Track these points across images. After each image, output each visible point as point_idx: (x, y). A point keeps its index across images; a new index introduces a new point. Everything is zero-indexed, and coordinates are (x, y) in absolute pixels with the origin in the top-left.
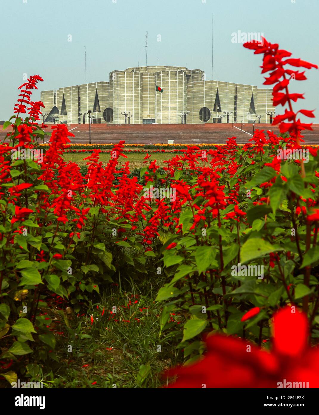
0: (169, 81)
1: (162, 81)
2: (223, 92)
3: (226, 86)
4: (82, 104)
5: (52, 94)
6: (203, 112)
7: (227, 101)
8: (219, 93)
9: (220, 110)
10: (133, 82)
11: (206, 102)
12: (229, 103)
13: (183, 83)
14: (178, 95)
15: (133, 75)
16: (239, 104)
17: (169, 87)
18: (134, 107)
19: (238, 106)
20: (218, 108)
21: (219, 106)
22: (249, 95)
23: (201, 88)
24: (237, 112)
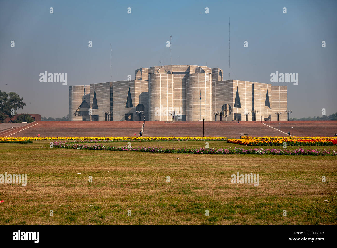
0: (199, 82)
1: (192, 82)
2: (242, 90)
3: (245, 85)
4: (114, 100)
5: (82, 89)
6: (224, 108)
7: (246, 97)
8: (239, 91)
9: (239, 106)
10: (167, 82)
11: (227, 99)
12: (247, 100)
13: (210, 84)
14: (206, 94)
15: (167, 77)
16: (256, 100)
17: (199, 87)
18: (168, 104)
19: (255, 102)
20: (238, 104)
21: (239, 102)
22: (264, 92)
23: (223, 86)
24: (255, 107)
